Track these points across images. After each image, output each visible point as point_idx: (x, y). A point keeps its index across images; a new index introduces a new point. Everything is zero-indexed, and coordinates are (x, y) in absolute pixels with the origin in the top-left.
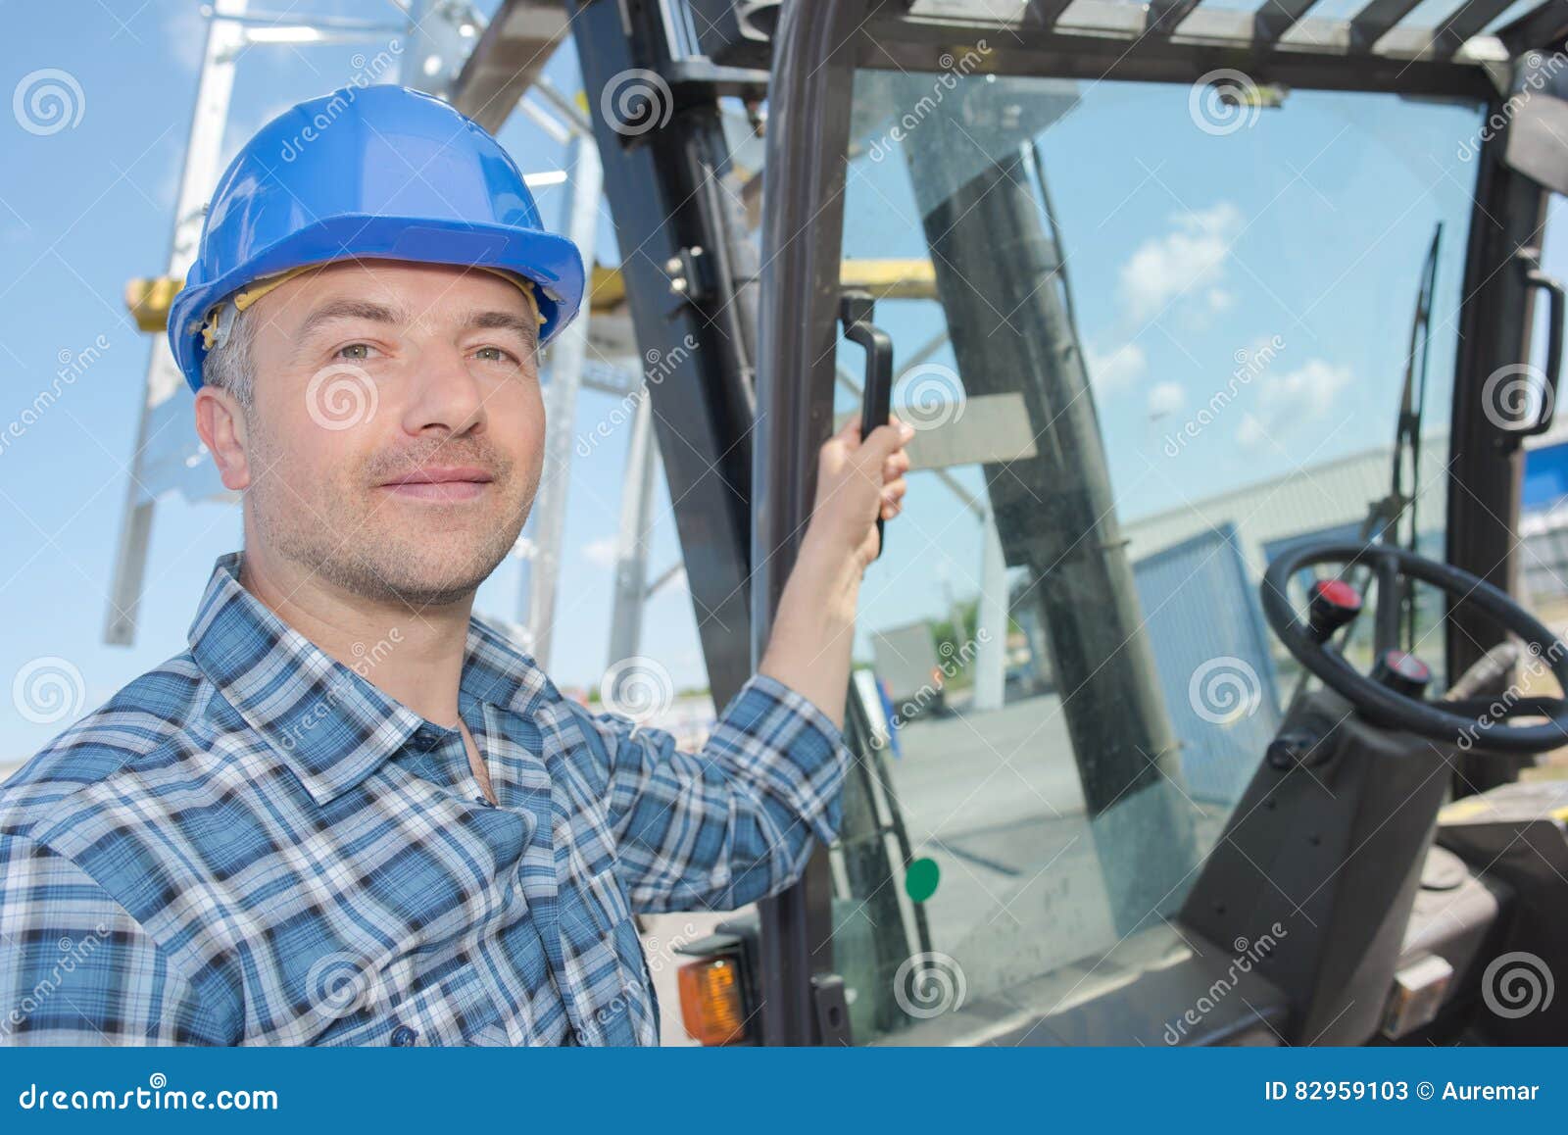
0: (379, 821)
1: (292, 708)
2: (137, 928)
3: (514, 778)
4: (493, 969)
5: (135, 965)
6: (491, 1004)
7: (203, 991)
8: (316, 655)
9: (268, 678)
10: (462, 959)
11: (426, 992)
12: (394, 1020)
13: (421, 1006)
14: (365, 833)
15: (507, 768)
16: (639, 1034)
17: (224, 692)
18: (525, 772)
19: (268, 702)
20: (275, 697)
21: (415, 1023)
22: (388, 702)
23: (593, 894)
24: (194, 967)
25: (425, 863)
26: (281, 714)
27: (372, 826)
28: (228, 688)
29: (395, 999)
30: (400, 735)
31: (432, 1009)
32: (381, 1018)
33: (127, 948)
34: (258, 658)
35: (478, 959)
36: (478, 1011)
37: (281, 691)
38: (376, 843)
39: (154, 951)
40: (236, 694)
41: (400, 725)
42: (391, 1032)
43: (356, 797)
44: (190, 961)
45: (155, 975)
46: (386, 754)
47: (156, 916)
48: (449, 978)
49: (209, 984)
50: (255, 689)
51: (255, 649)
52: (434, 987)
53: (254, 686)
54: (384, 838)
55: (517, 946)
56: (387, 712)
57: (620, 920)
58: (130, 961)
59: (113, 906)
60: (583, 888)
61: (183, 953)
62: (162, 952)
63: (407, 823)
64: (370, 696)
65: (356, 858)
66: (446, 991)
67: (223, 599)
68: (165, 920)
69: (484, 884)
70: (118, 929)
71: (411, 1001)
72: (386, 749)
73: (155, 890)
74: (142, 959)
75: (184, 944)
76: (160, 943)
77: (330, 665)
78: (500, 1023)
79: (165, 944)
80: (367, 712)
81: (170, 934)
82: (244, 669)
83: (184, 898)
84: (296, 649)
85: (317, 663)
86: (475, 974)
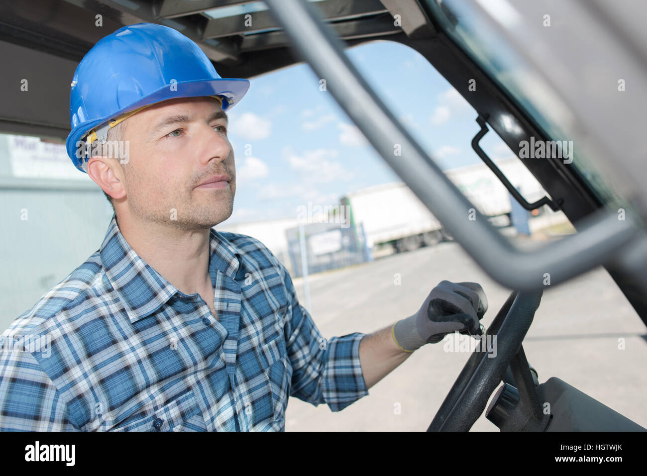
0: (159, 332)
1: (131, 281)
2: (50, 382)
3: (225, 308)
4: (202, 392)
5: (47, 396)
6: (198, 406)
7: (71, 407)
8: (140, 261)
9: (123, 268)
10: (189, 389)
11: (169, 405)
12: (154, 416)
13: (167, 410)
14: (153, 336)
15: (222, 304)
16: (275, 407)
17: (107, 273)
18: (230, 304)
19: (122, 278)
20: (125, 276)
21: (164, 417)
22: (164, 282)
23: (263, 353)
24: (70, 398)
25: (173, 354)
26: (126, 283)
27: (157, 333)
28: (108, 272)
29: (156, 408)
30: (167, 296)
31: (171, 411)
32: (150, 416)
33: (45, 390)
34: (120, 259)
35: (196, 389)
36: (191, 410)
37: (127, 274)
38: (157, 341)
39: (55, 392)
40: (111, 274)
41: (168, 292)
42: (153, 421)
43: (151, 320)
44: (69, 396)
45: (54, 401)
46: (162, 303)
47: (60, 378)
48: (180, 398)
49: (74, 405)
50: (118, 272)
51: (119, 256)
52: (174, 402)
53: (118, 271)
54: (160, 340)
55: (217, 380)
56: (163, 287)
57: (275, 361)
58: (45, 395)
59: (42, 373)
60: (258, 351)
61: (67, 392)
62: (58, 392)
63: (170, 335)
64: (157, 280)
65: (148, 346)
66: (178, 403)
67: (112, 234)
68: (62, 379)
69: (195, 364)
70: (43, 382)
71: (163, 409)
72: (162, 302)
73: (60, 368)
74: (50, 394)
75: (68, 389)
76: (58, 389)
77: (144, 266)
78: (201, 414)
79: (60, 389)
80: (156, 286)
81: (63, 385)
82: (115, 264)
83: (71, 372)
84: (133, 258)
85: (140, 264)
86: (193, 395)
